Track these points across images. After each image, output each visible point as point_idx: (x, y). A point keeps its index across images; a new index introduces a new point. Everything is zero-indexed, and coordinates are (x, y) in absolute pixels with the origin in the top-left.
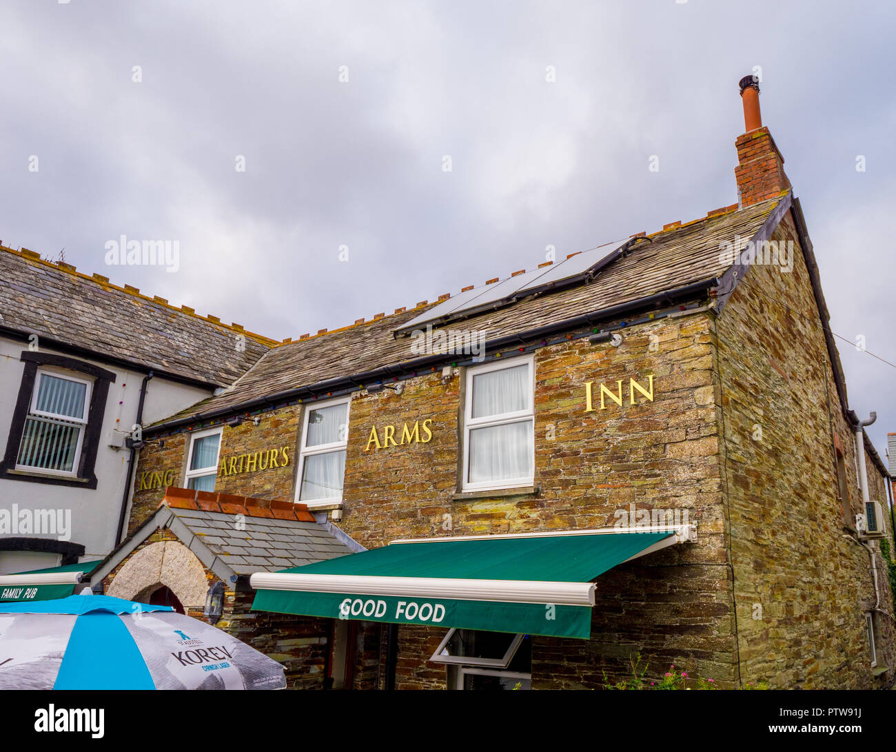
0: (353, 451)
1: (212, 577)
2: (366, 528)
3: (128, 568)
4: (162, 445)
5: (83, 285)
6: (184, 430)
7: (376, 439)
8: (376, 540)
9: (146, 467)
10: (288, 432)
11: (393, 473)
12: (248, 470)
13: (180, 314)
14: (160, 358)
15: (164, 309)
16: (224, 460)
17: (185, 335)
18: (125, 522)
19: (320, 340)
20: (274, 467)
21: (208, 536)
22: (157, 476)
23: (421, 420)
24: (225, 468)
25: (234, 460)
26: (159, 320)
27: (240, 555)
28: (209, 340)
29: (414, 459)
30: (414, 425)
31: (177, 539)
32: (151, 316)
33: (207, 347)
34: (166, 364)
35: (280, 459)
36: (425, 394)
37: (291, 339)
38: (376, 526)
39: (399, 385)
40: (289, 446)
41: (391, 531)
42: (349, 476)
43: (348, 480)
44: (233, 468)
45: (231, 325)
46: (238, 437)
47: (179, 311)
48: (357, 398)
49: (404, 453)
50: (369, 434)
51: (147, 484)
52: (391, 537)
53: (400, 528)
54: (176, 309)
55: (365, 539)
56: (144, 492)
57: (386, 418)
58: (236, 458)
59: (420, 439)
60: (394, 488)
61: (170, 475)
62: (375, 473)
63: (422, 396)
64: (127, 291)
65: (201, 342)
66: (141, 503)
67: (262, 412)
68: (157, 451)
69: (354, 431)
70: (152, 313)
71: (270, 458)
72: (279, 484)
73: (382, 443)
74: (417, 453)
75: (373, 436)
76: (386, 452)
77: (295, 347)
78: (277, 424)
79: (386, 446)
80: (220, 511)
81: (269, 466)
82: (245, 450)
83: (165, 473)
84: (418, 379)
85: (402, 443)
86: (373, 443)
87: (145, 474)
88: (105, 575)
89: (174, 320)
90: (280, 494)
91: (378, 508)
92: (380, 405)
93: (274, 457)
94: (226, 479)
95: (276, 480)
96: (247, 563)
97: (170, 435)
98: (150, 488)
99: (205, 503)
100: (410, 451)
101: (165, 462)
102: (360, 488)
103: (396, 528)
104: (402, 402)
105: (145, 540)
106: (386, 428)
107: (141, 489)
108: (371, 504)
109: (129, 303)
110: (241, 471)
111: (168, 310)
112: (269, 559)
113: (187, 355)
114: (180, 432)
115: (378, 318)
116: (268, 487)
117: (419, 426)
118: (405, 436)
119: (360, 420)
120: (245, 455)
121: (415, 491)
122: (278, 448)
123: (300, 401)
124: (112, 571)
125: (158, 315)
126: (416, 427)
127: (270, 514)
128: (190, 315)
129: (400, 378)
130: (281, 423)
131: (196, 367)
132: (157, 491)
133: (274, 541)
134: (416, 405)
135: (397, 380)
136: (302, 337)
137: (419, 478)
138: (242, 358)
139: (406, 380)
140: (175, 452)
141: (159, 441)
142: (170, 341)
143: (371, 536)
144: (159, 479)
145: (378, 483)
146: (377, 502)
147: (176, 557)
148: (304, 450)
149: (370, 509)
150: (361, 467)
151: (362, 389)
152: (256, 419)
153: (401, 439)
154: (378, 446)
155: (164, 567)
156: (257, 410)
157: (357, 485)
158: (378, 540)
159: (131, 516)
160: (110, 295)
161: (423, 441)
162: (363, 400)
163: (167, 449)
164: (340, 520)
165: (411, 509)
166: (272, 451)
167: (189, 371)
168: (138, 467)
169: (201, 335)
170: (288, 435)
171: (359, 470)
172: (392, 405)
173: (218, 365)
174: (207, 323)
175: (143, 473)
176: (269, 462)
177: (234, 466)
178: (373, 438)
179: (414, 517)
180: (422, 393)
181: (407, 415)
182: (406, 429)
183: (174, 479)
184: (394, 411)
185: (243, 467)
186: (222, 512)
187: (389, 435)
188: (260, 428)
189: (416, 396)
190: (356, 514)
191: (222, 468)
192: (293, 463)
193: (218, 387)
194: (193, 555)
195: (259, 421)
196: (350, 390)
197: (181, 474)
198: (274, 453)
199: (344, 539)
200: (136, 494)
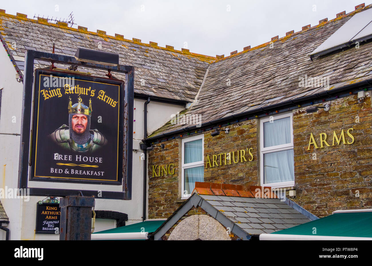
0: (299, 150)
1: (233, 236)
2: (314, 202)
3: (178, 230)
4: (163, 147)
5: (94, 40)
6: (177, 137)
7: (314, 142)
8: (322, 210)
9: (154, 162)
10: (250, 138)
11: (329, 166)
12: (226, 164)
13: (150, 49)
14: (150, 86)
15: (140, 46)
16: (208, 157)
17: (157, 65)
18: (146, 198)
19: (247, 56)
20: (244, 161)
21: (226, 211)
22: (163, 168)
23: (345, 129)
24: (209, 162)
25: (215, 157)
26: (140, 56)
27: (246, 223)
28: (172, 66)
29: (344, 155)
30: (341, 132)
31: (206, 213)
32: (135, 54)
33: (172, 72)
34: (155, 91)
35: (247, 157)
36: (346, 110)
37: (224, 55)
38: (321, 201)
39: (327, 104)
40: (253, 147)
41: (332, 204)
42: (298, 167)
43: (297, 170)
44: (215, 162)
45: (181, 50)
46: (215, 141)
47: (149, 47)
48: (296, 114)
49: (336, 151)
50: (309, 139)
51: (156, 173)
52: (333, 209)
53: (338, 202)
54: (147, 45)
55: (314, 209)
56: (155, 178)
57: (319, 127)
58: (216, 156)
59: (346, 142)
60: (331, 176)
61: (172, 167)
62: (316, 165)
63: (344, 112)
64: (117, 38)
65: (168, 69)
66: (155, 186)
67: (230, 124)
68: (160, 151)
69: (297, 137)
70: (135, 52)
71: (240, 156)
72: (249, 173)
73: (319, 144)
74: (345, 152)
75: (312, 140)
76: (322, 151)
77: (230, 63)
78: (242, 132)
79: (322, 146)
80: (224, 195)
81: (240, 161)
82: (221, 150)
83: (168, 166)
84: (340, 100)
85: (333, 145)
86: (312, 145)
87: (155, 167)
88: (163, 234)
89: (148, 55)
90: (250, 180)
91: (321, 189)
92: (314, 119)
93: (243, 155)
94: (211, 169)
95: (246, 170)
96: (251, 228)
97: (167, 140)
98: (159, 176)
99: (216, 190)
100: (340, 150)
101: (167, 158)
102: (307, 175)
103: (335, 202)
104: (330, 116)
105: (186, 214)
106: (321, 135)
107: (153, 177)
108: (316, 186)
109: (121, 48)
110: (221, 165)
111: (143, 47)
112: (261, 224)
113: (163, 81)
114: (174, 138)
115: (289, 35)
116: (241, 175)
117: (344, 132)
118: (335, 139)
119: (301, 129)
120: (222, 154)
121: (346, 178)
122: (245, 149)
123: (256, 116)
124: (167, 232)
125: (138, 53)
126: (342, 133)
127: (251, 195)
128: (155, 48)
129: (327, 100)
130: (245, 132)
131: (171, 90)
132: (165, 178)
133: (260, 213)
134: (341, 118)
135: (325, 101)
136: (232, 53)
137: (348, 168)
138: (195, 75)
139: (331, 100)
140: (172, 152)
141: (160, 144)
142: (151, 71)
143: (318, 207)
144: (165, 170)
145: (319, 172)
146: (320, 185)
147: (208, 224)
148: (263, 149)
149: (315, 189)
150: (305, 161)
151: (300, 108)
152: (227, 129)
153: (332, 142)
154: (316, 147)
155: (200, 230)
156: (226, 123)
157: (304, 174)
158: (323, 210)
159: (149, 194)
160: (110, 44)
161: (349, 143)
162: (301, 115)
163: (167, 150)
164: (295, 197)
165: (345, 189)
166: (241, 151)
167: (168, 93)
168: (149, 161)
169: (167, 63)
170: (250, 140)
171: (304, 163)
172: (323, 118)
173: (182, 85)
174: (167, 52)
175: (153, 166)
176: (240, 158)
177: (215, 161)
178: (312, 141)
179: (347, 195)
180: (344, 109)
181: (334, 125)
182: (335, 135)
183: (175, 170)
184: (325, 123)
185: (222, 162)
186: (226, 196)
187: (323, 140)
188: (229, 135)
189: (340, 112)
190: (306, 193)
191: (207, 163)
192: (256, 158)
193: (188, 102)
194: (218, 223)
195: (229, 131)
196: (291, 109)
197: (179, 167)
198: (243, 152)
199: (299, 209)
200: (151, 180)
